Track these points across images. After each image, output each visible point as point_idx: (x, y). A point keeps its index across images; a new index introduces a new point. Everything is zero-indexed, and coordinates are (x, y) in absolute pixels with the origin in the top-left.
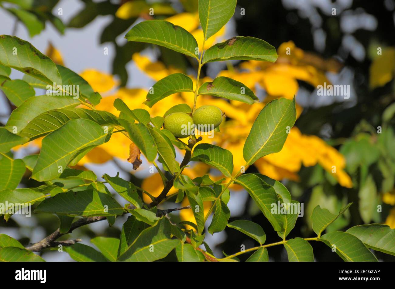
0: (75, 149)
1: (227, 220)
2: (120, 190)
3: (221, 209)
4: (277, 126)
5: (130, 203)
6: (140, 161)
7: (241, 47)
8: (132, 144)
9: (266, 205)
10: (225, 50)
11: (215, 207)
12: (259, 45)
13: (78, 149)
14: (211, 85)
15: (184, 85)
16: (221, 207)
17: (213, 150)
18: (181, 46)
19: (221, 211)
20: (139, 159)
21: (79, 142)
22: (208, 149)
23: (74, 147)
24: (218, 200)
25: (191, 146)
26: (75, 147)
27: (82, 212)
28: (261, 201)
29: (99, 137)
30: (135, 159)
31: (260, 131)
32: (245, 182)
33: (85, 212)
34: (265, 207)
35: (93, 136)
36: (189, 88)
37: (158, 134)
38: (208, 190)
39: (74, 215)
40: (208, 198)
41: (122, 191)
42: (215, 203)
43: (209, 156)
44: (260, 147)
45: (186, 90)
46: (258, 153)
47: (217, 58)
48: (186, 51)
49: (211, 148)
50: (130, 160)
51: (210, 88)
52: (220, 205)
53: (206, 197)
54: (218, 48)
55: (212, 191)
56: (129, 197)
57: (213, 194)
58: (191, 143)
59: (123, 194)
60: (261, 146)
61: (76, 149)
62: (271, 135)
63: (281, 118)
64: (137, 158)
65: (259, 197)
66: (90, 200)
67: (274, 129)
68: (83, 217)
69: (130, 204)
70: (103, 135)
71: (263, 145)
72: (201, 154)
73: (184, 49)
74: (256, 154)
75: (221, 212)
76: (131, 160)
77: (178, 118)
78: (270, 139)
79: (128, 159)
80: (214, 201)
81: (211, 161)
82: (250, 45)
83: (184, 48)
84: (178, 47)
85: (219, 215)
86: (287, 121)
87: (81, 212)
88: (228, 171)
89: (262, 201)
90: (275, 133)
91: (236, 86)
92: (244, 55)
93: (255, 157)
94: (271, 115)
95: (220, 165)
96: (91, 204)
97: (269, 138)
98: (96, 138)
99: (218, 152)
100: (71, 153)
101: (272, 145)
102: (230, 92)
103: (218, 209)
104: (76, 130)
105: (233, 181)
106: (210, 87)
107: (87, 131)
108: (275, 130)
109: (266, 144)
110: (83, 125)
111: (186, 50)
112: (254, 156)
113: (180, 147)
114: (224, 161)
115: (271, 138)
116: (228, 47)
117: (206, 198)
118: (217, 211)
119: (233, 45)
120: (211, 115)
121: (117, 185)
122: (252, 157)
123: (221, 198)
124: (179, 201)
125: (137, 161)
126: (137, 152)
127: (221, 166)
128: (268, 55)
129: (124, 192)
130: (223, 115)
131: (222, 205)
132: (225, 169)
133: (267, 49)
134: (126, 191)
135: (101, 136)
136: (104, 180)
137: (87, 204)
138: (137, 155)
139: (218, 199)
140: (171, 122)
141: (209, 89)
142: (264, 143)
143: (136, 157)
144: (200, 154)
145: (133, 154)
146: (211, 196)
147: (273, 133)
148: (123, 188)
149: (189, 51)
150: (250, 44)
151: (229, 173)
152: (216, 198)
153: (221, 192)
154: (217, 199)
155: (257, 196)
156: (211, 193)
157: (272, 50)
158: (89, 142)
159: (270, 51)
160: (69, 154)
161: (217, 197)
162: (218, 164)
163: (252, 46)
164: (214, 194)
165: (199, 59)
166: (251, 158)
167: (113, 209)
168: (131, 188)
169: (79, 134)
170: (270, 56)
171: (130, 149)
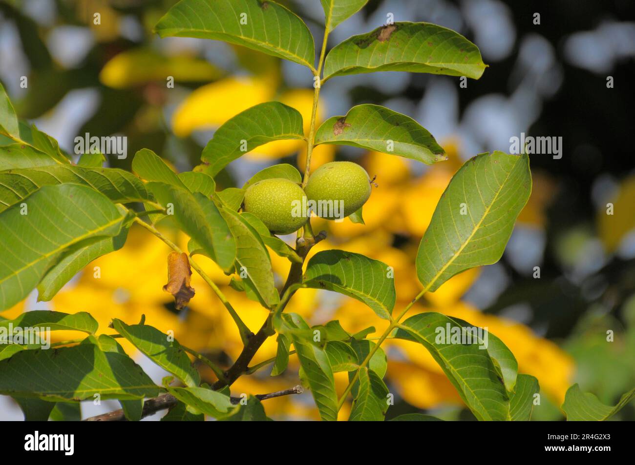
0: (56, 247)
1: (384, 412)
2: (150, 350)
3: (369, 389)
4: (488, 210)
5: (172, 375)
6: (192, 290)
7: (406, 46)
8: (173, 255)
9: (466, 381)
10: (371, 51)
11: (358, 383)
12: (446, 41)
13: (63, 247)
14: (343, 123)
15: (283, 126)
16: (369, 384)
17: (351, 262)
18: (276, 44)
19: (368, 394)
20: (187, 285)
21: (65, 234)
22: (339, 262)
23: (53, 243)
24: (363, 370)
25: (302, 250)
26: (56, 244)
27: (71, 392)
28: (455, 370)
29: (107, 222)
30: (180, 287)
31: (452, 219)
32: (421, 330)
33: (78, 391)
34: (466, 384)
35: (93, 221)
36: (295, 133)
37: (233, 218)
38: (341, 348)
39: (55, 396)
40: (341, 365)
41: (155, 353)
42: (356, 376)
43: (340, 277)
44: (453, 255)
45: (288, 136)
46: (449, 267)
47: (355, 66)
48: (288, 54)
49: (346, 259)
50: (168, 290)
51: (341, 130)
52: (368, 380)
53: (337, 363)
54: (356, 47)
55: (348, 350)
56: (170, 363)
57: (352, 358)
58: (303, 244)
59: (158, 359)
60: (454, 252)
61: (59, 247)
62: (476, 229)
63: (497, 192)
64: (184, 285)
65: (450, 362)
66: (89, 368)
67: (482, 216)
68: (74, 400)
69: (172, 378)
70: (116, 218)
71: (458, 250)
72: (325, 273)
73: (282, 50)
74: (444, 268)
75: (369, 396)
76: (170, 288)
77: (275, 190)
78: (475, 237)
79: (165, 287)
80: (355, 372)
81: (346, 286)
82: (425, 42)
83: (283, 47)
84: (269, 45)
85: (366, 401)
86: (510, 197)
87: (69, 392)
88: (383, 307)
89: (458, 371)
90: (484, 223)
91: (398, 125)
92: (414, 61)
93: (442, 274)
94: (476, 185)
95: (366, 295)
96: (89, 376)
97: (471, 234)
98: (101, 226)
99: (360, 268)
100: (48, 255)
101: (478, 248)
102: (383, 139)
103: (363, 389)
104: (58, 208)
105: (395, 327)
106: (341, 127)
107: (80, 209)
108: (483, 218)
109: (465, 248)
110: (71, 196)
111: (287, 52)
112: (441, 272)
113: (280, 251)
114: (375, 285)
115: (475, 235)
116: (379, 44)
117: (337, 366)
118: (360, 394)
119: (388, 39)
120: (347, 182)
121: (142, 341)
122: (436, 275)
123: (368, 365)
124: (279, 372)
125: (185, 291)
126: (183, 272)
127: (369, 296)
128: (465, 63)
129: (159, 354)
130: (371, 183)
131: (371, 381)
132: (376, 303)
133: (462, 50)
134: (163, 352)
135: (111, 220)
136: (113, 332)
137: (82, 376)
138: (185, 279)
139: (363, 366)
140: (259, 199)
141: (339, 133)
142: (461, 245)
143: (182, 282)
144: (321, 274)
145: (175, 277)
146: (348, 362)
147: (480, 223)
148: (157, 346)
149: (294, 53)
150: (425, 40)
151: (385, 310)
152: (358, 366)
153: (369, 352)
154: (360, 367)
155: (448, 361)
156: (347, 354)
157: (472, 52)
158: (87, 232)
159: (469, 54)
160: (43, 258)
161: (360, 363)
162: (362, 293)
163: (429, 43)
164: (354, 356)
165: (317, 69)
166: (433, 277)
167: (136, 387)
168: (174, 346)
169: (64, 216)
170: (468, 66)
171: (169, 264)
